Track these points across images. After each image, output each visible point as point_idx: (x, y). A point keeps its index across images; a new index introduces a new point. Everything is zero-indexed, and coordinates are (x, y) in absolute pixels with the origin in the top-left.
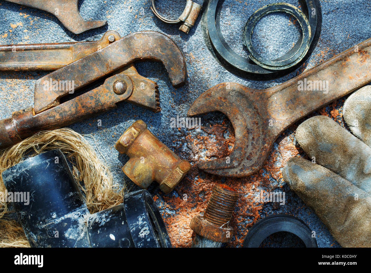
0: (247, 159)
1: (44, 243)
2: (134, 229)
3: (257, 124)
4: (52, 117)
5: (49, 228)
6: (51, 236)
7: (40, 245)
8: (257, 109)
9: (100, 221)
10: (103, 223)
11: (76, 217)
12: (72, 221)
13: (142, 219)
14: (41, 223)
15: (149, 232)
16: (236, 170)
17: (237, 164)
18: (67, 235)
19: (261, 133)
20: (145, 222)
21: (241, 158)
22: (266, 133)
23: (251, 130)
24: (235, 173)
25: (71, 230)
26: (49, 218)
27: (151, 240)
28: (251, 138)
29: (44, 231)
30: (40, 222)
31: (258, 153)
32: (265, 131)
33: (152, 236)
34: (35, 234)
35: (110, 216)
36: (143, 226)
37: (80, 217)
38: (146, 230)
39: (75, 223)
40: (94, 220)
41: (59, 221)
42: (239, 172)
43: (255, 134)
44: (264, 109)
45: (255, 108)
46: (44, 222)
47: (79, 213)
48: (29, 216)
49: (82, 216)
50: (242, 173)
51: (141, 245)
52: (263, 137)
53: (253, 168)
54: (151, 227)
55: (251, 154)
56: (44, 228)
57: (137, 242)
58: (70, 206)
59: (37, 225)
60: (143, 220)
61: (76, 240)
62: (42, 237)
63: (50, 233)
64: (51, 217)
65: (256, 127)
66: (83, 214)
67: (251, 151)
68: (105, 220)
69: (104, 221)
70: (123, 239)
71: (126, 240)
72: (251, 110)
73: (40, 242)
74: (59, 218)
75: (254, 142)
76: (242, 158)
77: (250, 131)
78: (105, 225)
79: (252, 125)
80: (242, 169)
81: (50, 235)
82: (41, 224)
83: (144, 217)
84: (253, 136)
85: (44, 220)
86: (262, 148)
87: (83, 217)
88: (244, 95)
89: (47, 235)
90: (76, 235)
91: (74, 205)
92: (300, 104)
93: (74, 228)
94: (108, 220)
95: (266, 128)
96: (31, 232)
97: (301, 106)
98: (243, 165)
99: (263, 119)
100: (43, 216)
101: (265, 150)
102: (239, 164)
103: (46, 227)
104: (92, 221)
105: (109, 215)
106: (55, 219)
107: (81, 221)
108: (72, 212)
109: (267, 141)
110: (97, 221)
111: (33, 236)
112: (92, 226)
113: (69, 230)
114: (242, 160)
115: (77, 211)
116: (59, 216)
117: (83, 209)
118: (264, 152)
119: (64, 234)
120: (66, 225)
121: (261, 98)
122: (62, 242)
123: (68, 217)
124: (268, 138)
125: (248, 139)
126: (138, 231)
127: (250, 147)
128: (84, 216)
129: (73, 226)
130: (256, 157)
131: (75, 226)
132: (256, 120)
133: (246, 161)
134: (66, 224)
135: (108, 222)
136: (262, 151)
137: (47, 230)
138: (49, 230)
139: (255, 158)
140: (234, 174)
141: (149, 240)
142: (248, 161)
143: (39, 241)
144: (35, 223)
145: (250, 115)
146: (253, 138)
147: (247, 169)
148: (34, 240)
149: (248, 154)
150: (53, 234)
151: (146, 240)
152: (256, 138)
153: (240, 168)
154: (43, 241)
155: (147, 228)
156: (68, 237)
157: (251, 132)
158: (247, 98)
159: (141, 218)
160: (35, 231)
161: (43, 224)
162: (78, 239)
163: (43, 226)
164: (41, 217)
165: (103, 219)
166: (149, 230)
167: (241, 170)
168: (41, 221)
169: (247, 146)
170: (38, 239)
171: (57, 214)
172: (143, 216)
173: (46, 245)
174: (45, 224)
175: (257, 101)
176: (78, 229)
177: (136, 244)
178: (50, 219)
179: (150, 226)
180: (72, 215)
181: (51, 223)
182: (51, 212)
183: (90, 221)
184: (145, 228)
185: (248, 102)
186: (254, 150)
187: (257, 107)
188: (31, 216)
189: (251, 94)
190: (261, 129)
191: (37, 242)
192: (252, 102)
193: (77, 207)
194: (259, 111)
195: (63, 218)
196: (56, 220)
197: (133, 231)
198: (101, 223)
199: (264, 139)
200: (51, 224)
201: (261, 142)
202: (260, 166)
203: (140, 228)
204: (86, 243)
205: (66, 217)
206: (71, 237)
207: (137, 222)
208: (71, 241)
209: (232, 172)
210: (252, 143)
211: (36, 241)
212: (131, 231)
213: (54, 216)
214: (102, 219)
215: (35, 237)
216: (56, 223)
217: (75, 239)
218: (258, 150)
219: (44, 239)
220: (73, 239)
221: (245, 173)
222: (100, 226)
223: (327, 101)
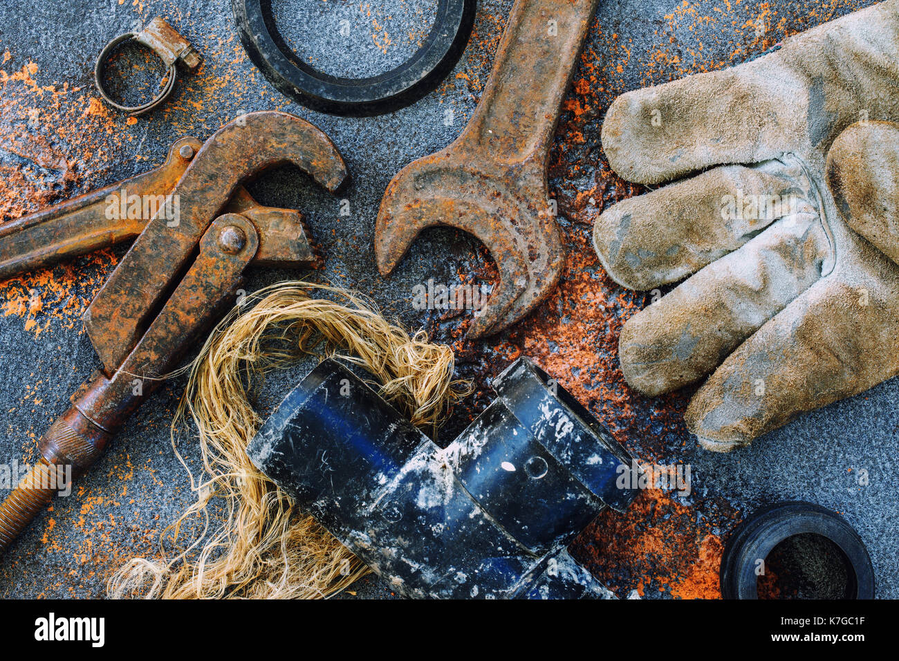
0: (532, 259)
1: (387, 538)
2: (542, 432)
3: (499, 194)
4: (145, 363)
5: (385, 506)
6: (393, 519)
7: (381, 546)
8: (478, 173)
9: (470, 450)
10: (478, 451)
11: (422, 464)
12: (417, 474)
13: (547, 407)
14: (364, 504)
15: (571, 425)
16: (530, 292)
17: (525, 281)
18: (421, 504)
19: (517, 202)
20: (556, 410)
21: (520, 267)
22: (524, 196)
23: (498, 211)
24: (534, 298)
25: (426, 492)
26: (375, 489)
27: (581, 437)
28: (508, 224)
29: (375, 516)
30: (361, 504)
31: (541, 237)
32: (521, 194)
33: (581, 429)
34: (362, 530)
35: (485, 433)
36: (555, 419)
37: (428, 460)
38: (564, 424)
39: (426, 475)
40: (456, 454)
41: (394, 484)
42: (538, 292)
43: (510, 212)
44: (488, 162)
45: (473, 174)
46: (369, 500)
47: (424, 454)
48: (336, 503)
49: (432, 457)
50: (544, 287)
51: (568, 455)
52: (524, 205)
53: (554, 264)
54: (571, 413)
55: (532, 247)
56: (374, 512)
57: (559, 452)
58: (401, 449)
59: (359, 511)
60: (551, 408)
61: (442, 504)
62: (377, 529)
63: (390, 514)
64: (377, 485)
65: (501, 201)
66: (432, 454)
67: (527, 243)
68: (478, 443)
69: (479, 446)
70: (530, 461)
71: (536, 461)
72: (469, 183)
73: (379, 540)
74: (393, 479)
75: (520, 226)
76: (524, 266)
77: (498, 214)
78: (483, 453)
79: (492, 203)
80: (537, 282)
81: (390, 519)
82: (365, 506)
83: (551, 403)
84: (509, 219)
85: (368, 495)
86: (540, 223)
87: (434, 459)
88: (440, 170)
89: (385, 522)
90: (439, 497)
91: (408, 444)
92: (533, 107)
93: (428, 486)
94: (485, 440)
95: (517, 189)
96: (353, 531)
97: (538, 109)
98: (535, 274)
99: (500, 179)
100: (362, 490)
101: (545, 222)
102: (528, 278)
103: (376, 507)
104: (455, 459)
105: (482, 430)
106: (385, 484)
107: (434, 468)
108: (410, 459)
109: (537, 206)
110: (464, 452)
111: (358, 535)
112: (460, 466)
113: (422, 492)
114: (526, 268)
115: (419, 452)
116: (391, 477)
117: (426, 444)
118: (546, 226)
119: (415, 504)
120: (412, 486)
121: (468, 150)
122: (420, 521)
123: (408, 470)
124: (534, 200)
125: (505, 229)
126: (551, 432)
127: (520, 238)
128: (434, 456)
129: (424, 482)
130: (543, 244)
131: (428, 481)
132: (491, 191)
133: (534, 264)
134: (411, 484)
135: (486, 445)
136: (543, 229)
137: (381, 512)
138: (384, 510)
139: (543, 248)
140: (533, 301)
141: (578, 439)
142: (536, 260)
143: (375, 540)
144: (354, 511)
145: (475, 191)
146: (513, 221)
147: (546, 275)
148: (366, 543)
149: (526, 253)
150: (395, 514)
151: (573, 440)
152: (516, 218)
153: (534, 283)
154: (383, 536)
155: (565, 419)
156: (427, 507)
157: (501, 216)
158: (447, 170)
159: (545, 405)
160: (359, 525)
161: (369, 504)
162: (446, 502)
163: (371, 508)
164: (359, 493)
165: (474, 444)
166: (570, 420)
167: (538, 284)
168: (363, 500)
169: (515, 240)
170: (372, 537)
171: (385, 474)
172: (547, 400)
173: (391, 540)
174: (373, 502)
175: (466, 160)
176: (436, 484)
177: (560, 457)
178: (377, 490)
179: (569, 414)
180: (414, 464)
181: (383, 495)
182: (373, 475)
183: (451, 459)
184: (561, 422)
185: (454, 175)
186: (531, 237)
187: (475, 170)
188: (339, 502)
189: (449, 159)
190: (510, 197)
191: (374, 544)
192: (462, 168)
193: (415, 445)
194: (483, 173)
195: (399, 477)
196: (389, 485)
197: (542, 436)
198: (473, 452)
199: (529, 207)
200: (384, 497)
201: (529, 216)
202: (561, 251)
203: (553, 425)
204: (464, 502)
205: (405, 473)
206: (431, 504)
207: (542, 417)
208: (434, 512)
209: (528, 302)
210: (518, 230)
211: (369, 544)
212: (539, 438)
213: (383, 479)
214: (472, 444)
215: (364, 536)
216: (391, 491)
217: (439, 504)
218: (537, 231)
219: (384, 531)
220: (437, 507)
221: (548, 283)
222: (475, 458)
223: (569, 65)
